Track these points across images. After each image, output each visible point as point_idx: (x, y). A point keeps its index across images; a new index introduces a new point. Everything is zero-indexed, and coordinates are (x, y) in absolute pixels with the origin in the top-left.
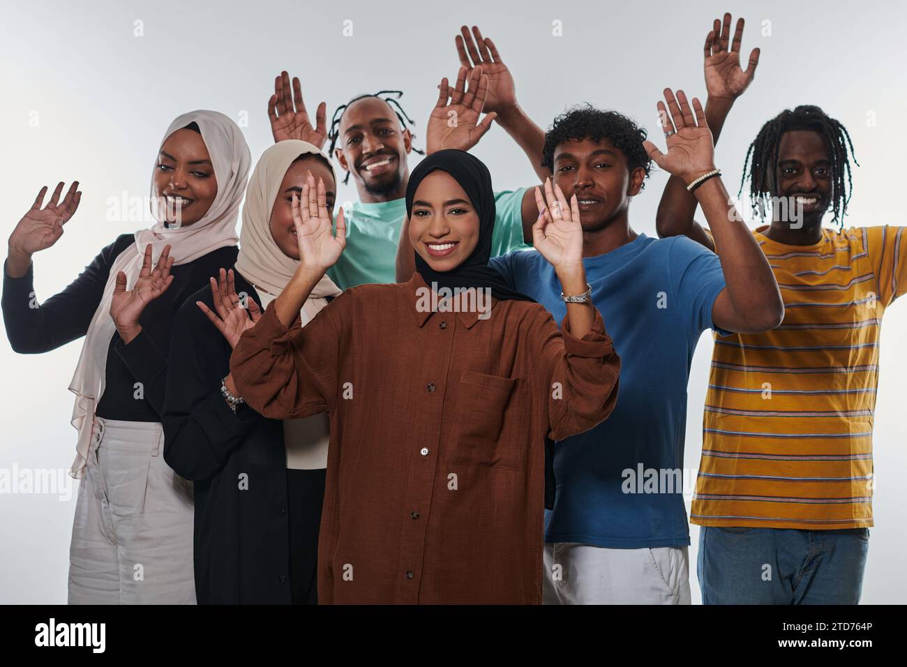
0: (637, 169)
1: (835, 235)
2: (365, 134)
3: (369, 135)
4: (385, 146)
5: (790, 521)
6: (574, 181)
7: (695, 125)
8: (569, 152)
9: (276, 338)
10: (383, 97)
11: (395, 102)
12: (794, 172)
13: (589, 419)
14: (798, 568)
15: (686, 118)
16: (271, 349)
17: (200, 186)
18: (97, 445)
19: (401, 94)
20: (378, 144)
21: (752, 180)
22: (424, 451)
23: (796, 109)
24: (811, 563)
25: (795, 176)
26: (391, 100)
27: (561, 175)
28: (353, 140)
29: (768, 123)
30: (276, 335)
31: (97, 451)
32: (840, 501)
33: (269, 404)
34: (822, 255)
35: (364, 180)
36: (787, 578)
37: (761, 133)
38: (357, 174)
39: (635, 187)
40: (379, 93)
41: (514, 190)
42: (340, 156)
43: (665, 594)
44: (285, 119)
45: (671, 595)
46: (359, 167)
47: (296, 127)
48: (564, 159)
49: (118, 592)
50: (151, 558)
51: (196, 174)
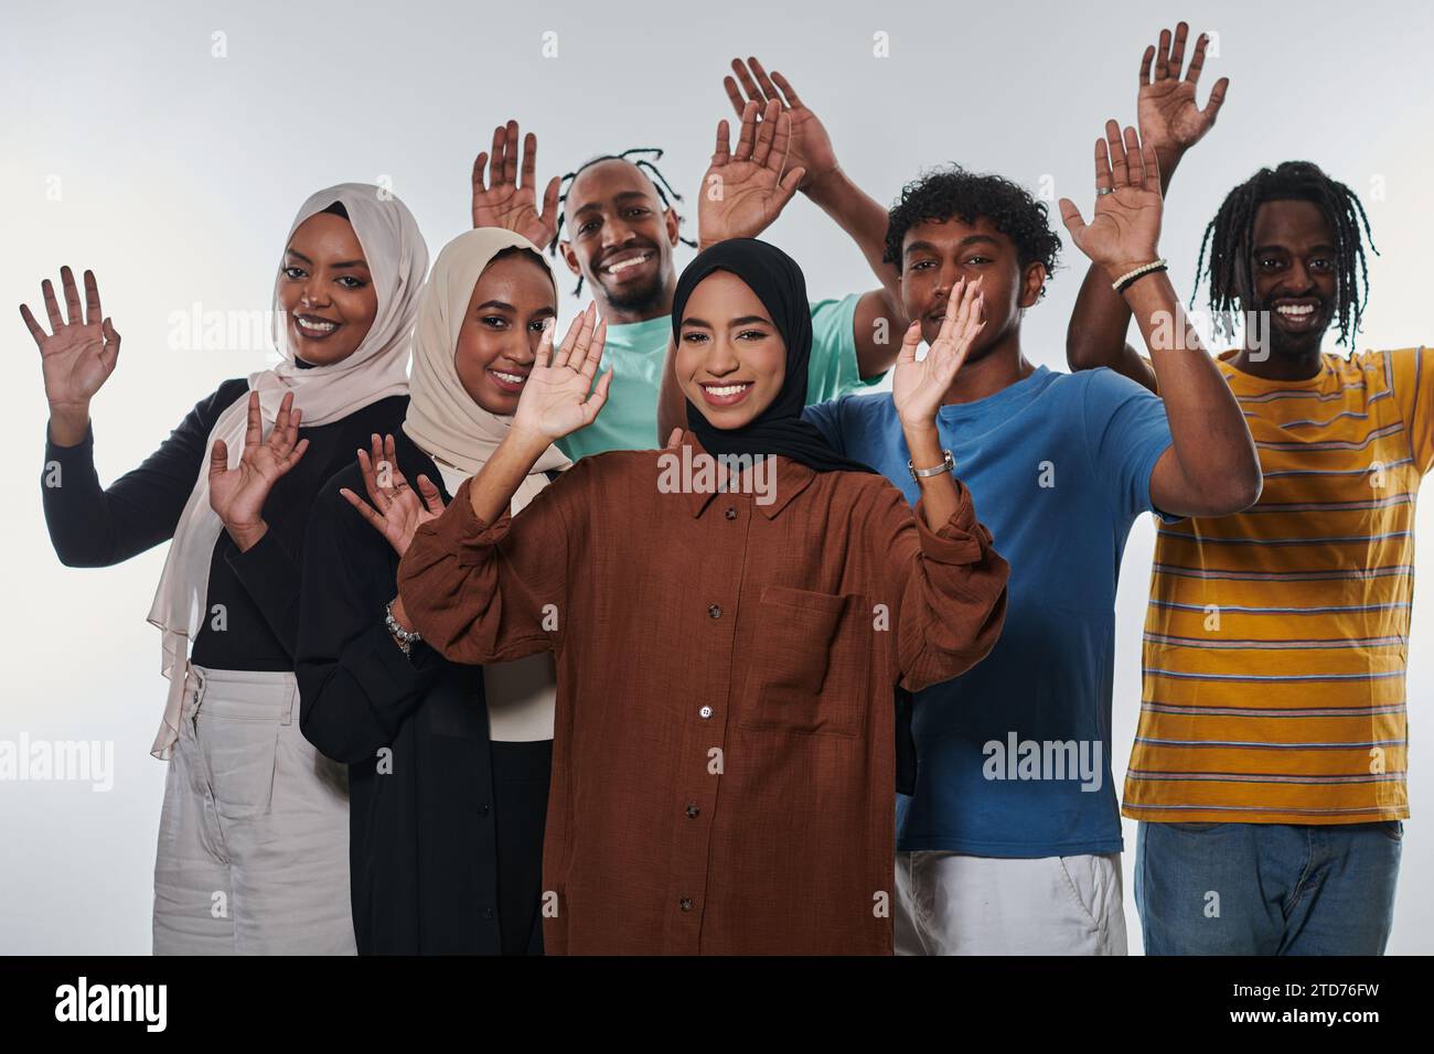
0: (1032, 266)
1: (1342, 364)
2: (606, 217)
3: (612, 217)
4: (638, 234)
5: (1278, 812)
6: (934, 285)
8: (926, 239)
10: (633, 158)
11: (651, 166)
12: (1278, 265)
13: (960, 657)
14: (1292, 884)
16: (459, 556)
17: (350, 301)
18: (194, 708)
19: (660, 152)
20: (627, 231)
21: (1212, 279)
22: (705, 712)
23: (1279, 167)
24: (1312, 876)
25: (1280, 270)
26: (645, 163)
27: (914, 276)
28: (587, 227)
29: (1236, 189)
30: (467, 535)
31: (194, 719)
32: (1356, 779)
34: (1323, 396)
35: (606, 289)
36: (1274, 901)
37: (1224, 205)
38: (594, 279)
39: (1031, 293)
40: (625, 154)
41: (841, 299)
42: (566, 253)
43: (1087, 928)
44: (498, 194)
45: (1096, 930)
46: (597, 269)
47: (511, 209)
48: (919, 251)
49: (230, 938)
50: (284, 883)
51: (343, 282)
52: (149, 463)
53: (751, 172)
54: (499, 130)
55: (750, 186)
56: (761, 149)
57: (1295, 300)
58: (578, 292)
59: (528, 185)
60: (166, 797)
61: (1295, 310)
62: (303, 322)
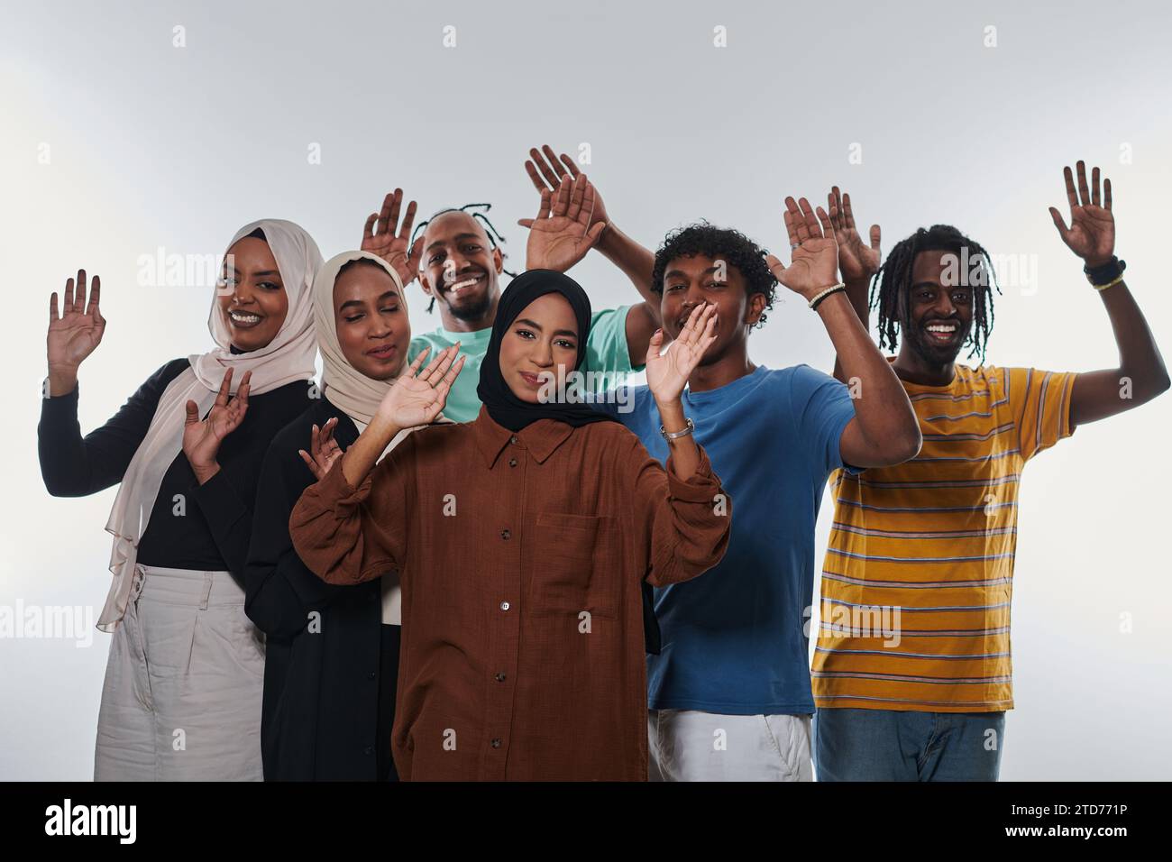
0: (757, 295)
1: (971, 374)
2: (449, 251)
3: (454, 251)
4: (472, 263)
5: (912, 703)
6: (683, 300)
7: (821, 236)
8: (679, 268)
9: (342, 498)
10: (470, 211)
11: (483, 217)
12: (930, 296)
13: (697, 565)
14: (923, 746)
15: (811, 228)
16: (336, 510)
18: (136, 595)
19: (489, 206)
20: (464, 261)
21: (881, 307)
22: (506, 606)
23: (932, 228)
24: (938, 740)
25: (932, 300)
26: (479, 215)
27: (670, 295)
28: (435, 259)
29: (900, 243)
30: (342, 496)
31: (136, 603)
32: (970, 681)
33: (331, 570)
34: (955, 398)
35: (449, 302)
36: (911, 757)
37: (891, 254)
38: (440, 296)
39: (754, 314)
40: (464, 208)
41: (616, 309)
42: (421, 279)
43: (783, 773)
44: (381, 241)
45: (790, 775)
46: (442, 288)
47: (388, 252)
48: (674, 278)
49: (154, 766)
50: (196, 726)
51: (263, 286)
52: (112, 421)
53: (567, 224)
54: (389, 196)
55: (566, 234)
56: (574, 208)
57: (943, 321)
58: (430, 309)
59: (404, 236)
60: (110, 660)
61: (942, 329)
62: (235, 317)
